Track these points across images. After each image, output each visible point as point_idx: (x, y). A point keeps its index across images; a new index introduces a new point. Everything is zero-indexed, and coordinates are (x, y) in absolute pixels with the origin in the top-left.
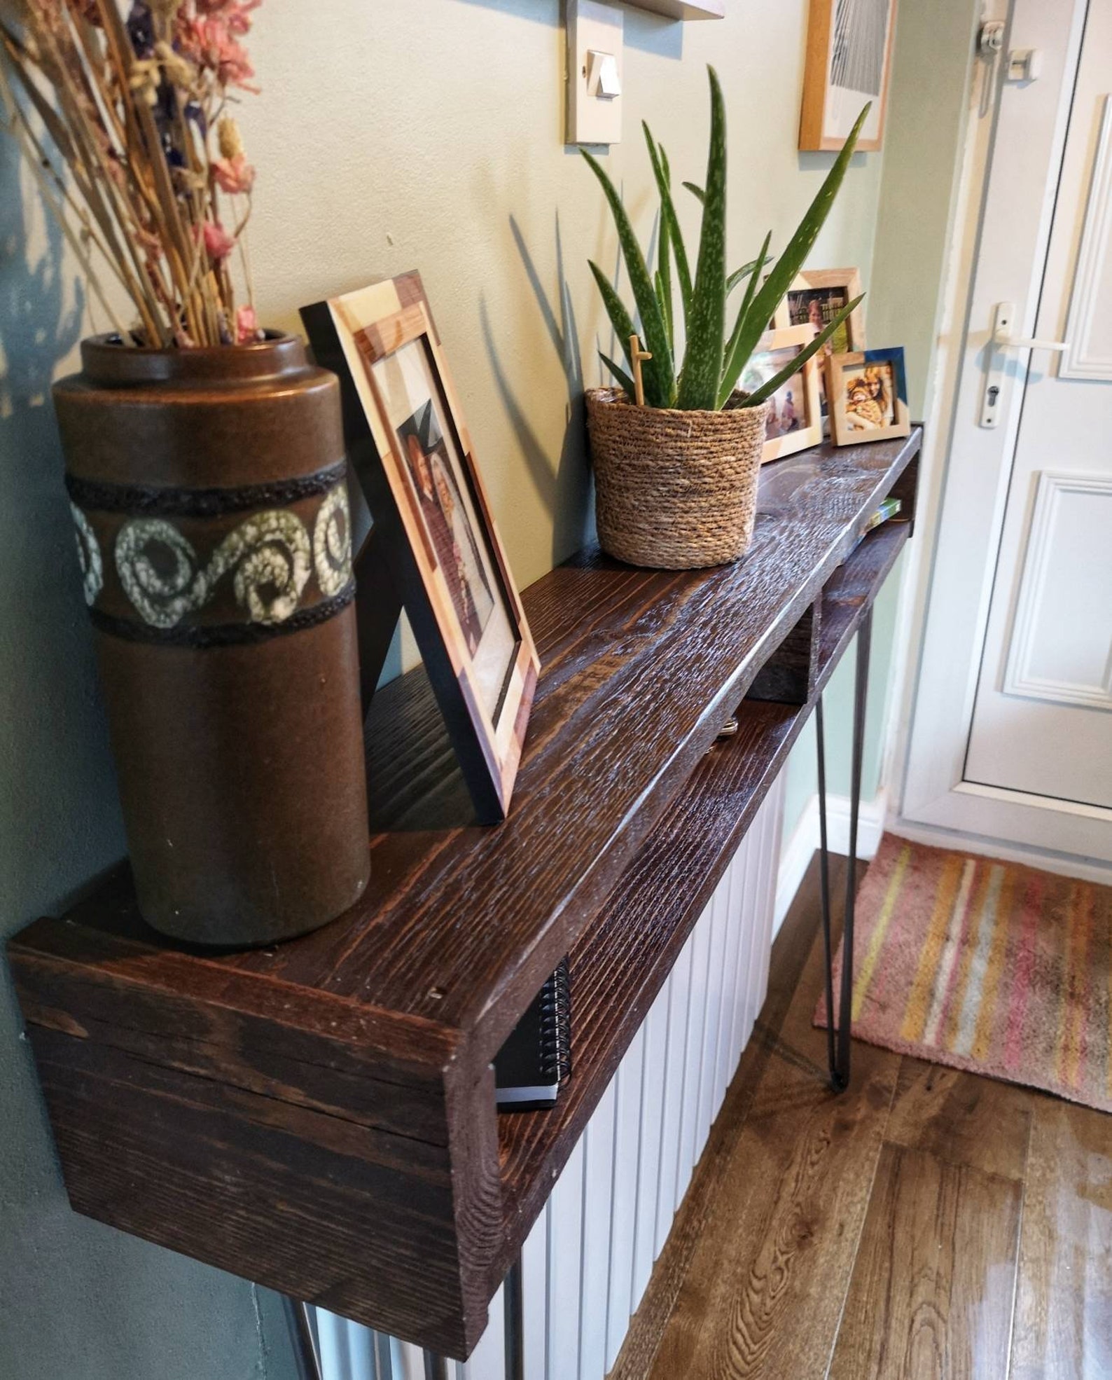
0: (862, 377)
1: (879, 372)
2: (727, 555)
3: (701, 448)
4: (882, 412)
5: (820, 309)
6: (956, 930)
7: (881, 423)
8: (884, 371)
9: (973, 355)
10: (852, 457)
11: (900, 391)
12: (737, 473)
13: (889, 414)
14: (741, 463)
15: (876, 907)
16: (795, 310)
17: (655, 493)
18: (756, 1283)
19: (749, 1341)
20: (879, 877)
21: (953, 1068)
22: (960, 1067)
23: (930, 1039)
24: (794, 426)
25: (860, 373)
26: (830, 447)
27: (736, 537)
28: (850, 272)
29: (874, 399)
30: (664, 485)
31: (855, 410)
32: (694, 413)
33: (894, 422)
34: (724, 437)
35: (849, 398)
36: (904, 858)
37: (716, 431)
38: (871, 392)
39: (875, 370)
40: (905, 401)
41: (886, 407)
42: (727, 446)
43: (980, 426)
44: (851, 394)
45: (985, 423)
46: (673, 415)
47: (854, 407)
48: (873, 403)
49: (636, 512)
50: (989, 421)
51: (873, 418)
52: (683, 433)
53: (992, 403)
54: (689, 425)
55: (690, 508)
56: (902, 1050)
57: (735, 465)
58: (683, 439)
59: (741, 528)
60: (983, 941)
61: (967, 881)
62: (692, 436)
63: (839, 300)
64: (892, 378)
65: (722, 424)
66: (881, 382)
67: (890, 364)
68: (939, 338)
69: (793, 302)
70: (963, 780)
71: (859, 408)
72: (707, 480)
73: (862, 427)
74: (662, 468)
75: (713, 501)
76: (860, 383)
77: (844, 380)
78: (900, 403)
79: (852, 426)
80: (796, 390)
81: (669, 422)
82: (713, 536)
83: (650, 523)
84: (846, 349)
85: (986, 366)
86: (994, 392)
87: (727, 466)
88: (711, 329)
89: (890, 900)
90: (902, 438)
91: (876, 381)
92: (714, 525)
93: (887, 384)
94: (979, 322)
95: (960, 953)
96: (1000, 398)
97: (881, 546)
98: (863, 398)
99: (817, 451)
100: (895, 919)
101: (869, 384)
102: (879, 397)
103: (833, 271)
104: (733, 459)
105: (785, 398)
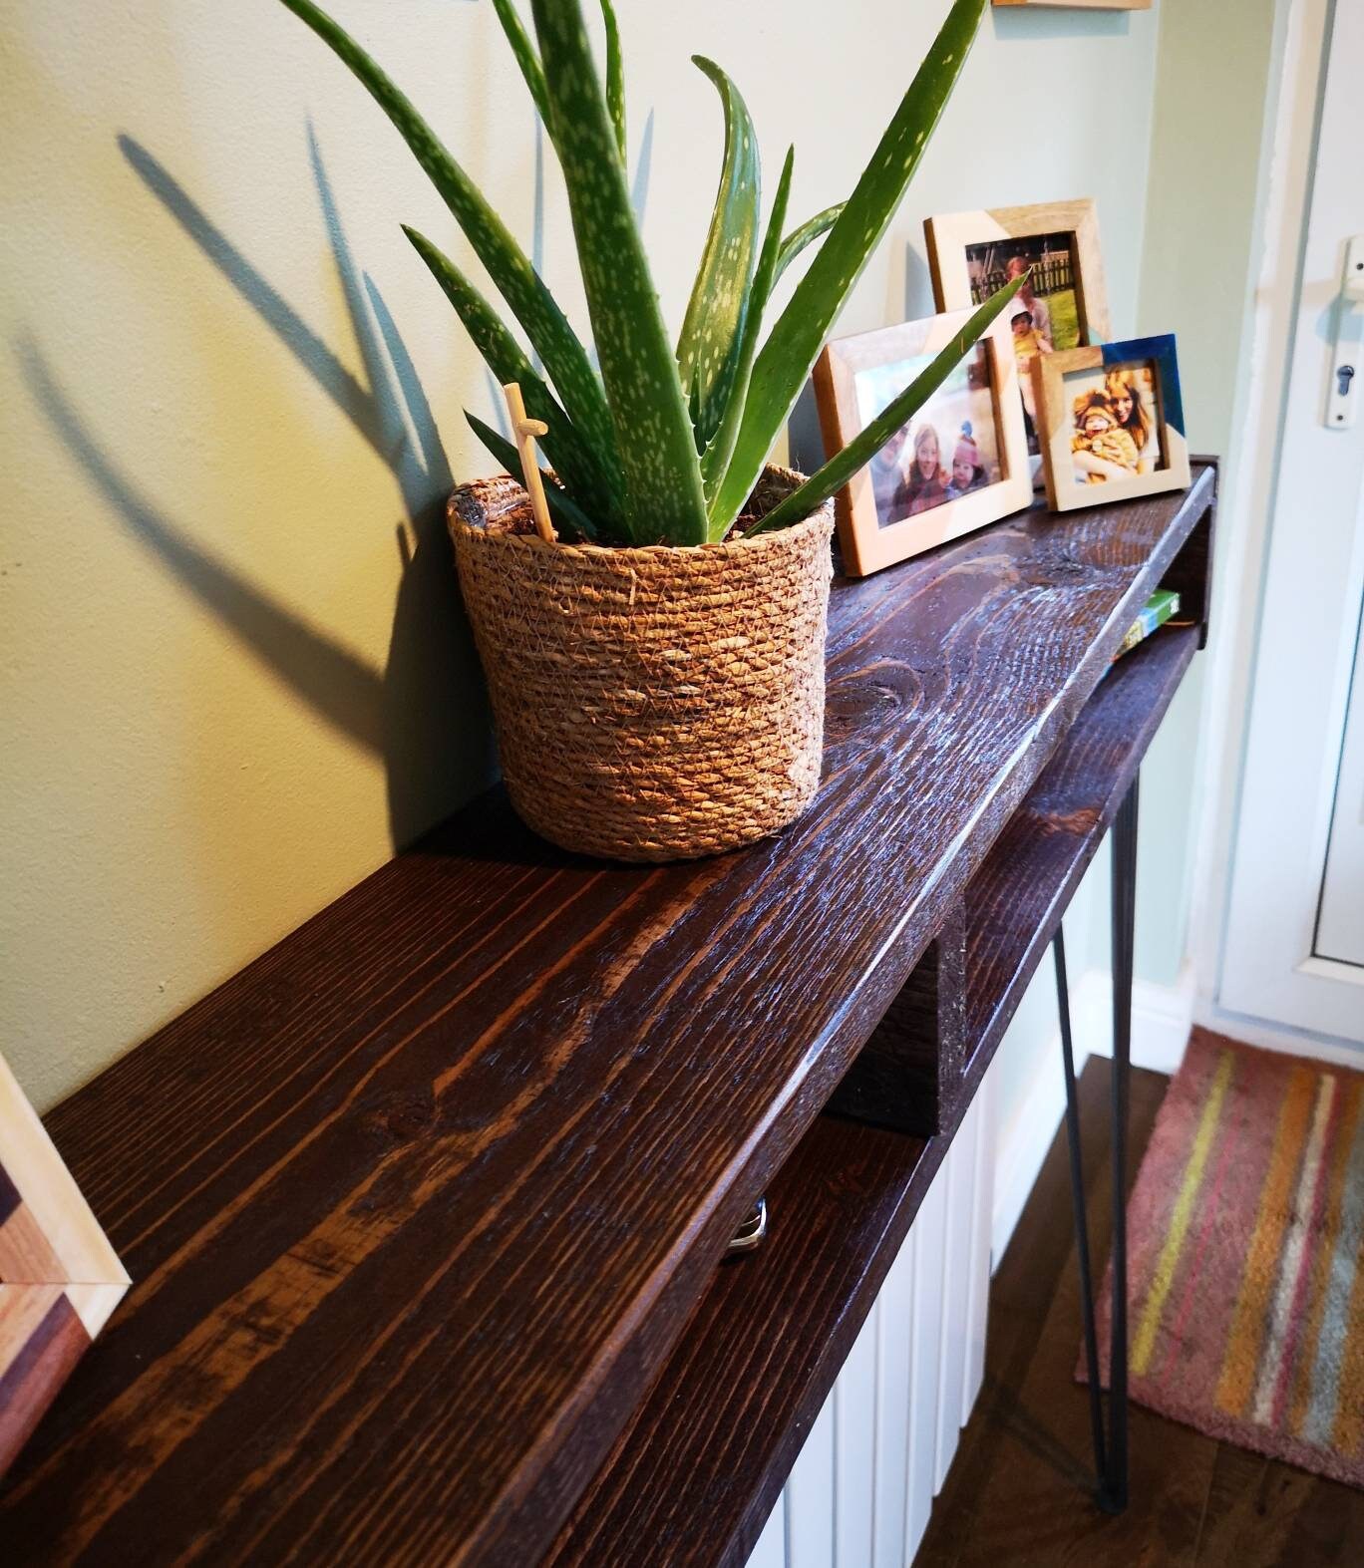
0: (1101, 390)
1: (1131, 378)
2: (753, 829)
3: (663, 626)
4: (1139, 448)
6: (1305, 1202)
7: (1137, 467)
8: (1139, 377)
9: (1313, 317)
10: (1082, 535)
11: (1171, 412)
12: (756, 669)
13: (1152, 450)
14: (767, 646)
15: (1181, 1160)
16: (981, 275)
17: (576, 717)
20: (1187, 1108)
21: (1302, 1471)
22: (1314, 1469)
23: (1263, 1412)
24: (980, 478)
25: (1097, 383)
26: (1044, 514)
27: (771, 793)
28: (1079, 206)
29: (1123, 426)
30: (592, 701)
31: (1090, 448)
32: (639, 552)
33: (1162, 464)
34: (714, 599)
35: (1077, 426)
36: (1225, 1071)
37: (693, 590)
38: (1117, 415)
39: (1125, 375)
40: (1180, 428)
41: (1146, 438)
42: (723, 617)
43: (1326, 426)
44: (1081, 419)
45: (1333, 421)
46: (593, 559)
47: (1086, 442)
48: (1122, 435)
49: (546, 750)
50: (1340, 418)
51: (1123, 460)
52: (620, 597)
53: (1344, 389)
54: (629, 579)
55: (655, 746)
56: (1217, 1433)
57: (749, 653)
58: (622, 609)
59: (783, 773)
60: (1350, 1224)
61: (1322, 1114)
62: (639, 602)
63: (1062, 256)
64: (1154, 388)
65: (706, 574)
66: (1135, 396)
67: (1150, 364)
69: (976, 263)
70: (1314, 954)
71: (1097, 443)
72: (685, 689)
73: (1102, 477)
74: (582, 667)
75: (705, 730)
76: (1096, 400)
77: (1067, 397)
78: (1170, 431)
79: (1084, 475)
80: (980, 416)
81: (587, 572)
82: (714, 798)
83: (575, 775)
84: (1076, 340)
85: (1333, 335)
86: (1347, 373)
87: (730, 657)
88: (643, 377)
89: (1202, 1147)
90: (1179, 493)
91: (1126, 394)
92: (714, 777)
93: (1147, 398)
94: (1321, 267)
95: (1312, 1245)
96: (1354, 383)
97: (1139, 684)
98: (1103, 425)
99: (1022, 523)
100: (1211, 1180)
101: (1115, 401)
102: (1133, 423)
103: (1049, 206)
104: (742, 641)
105: (960, 432)
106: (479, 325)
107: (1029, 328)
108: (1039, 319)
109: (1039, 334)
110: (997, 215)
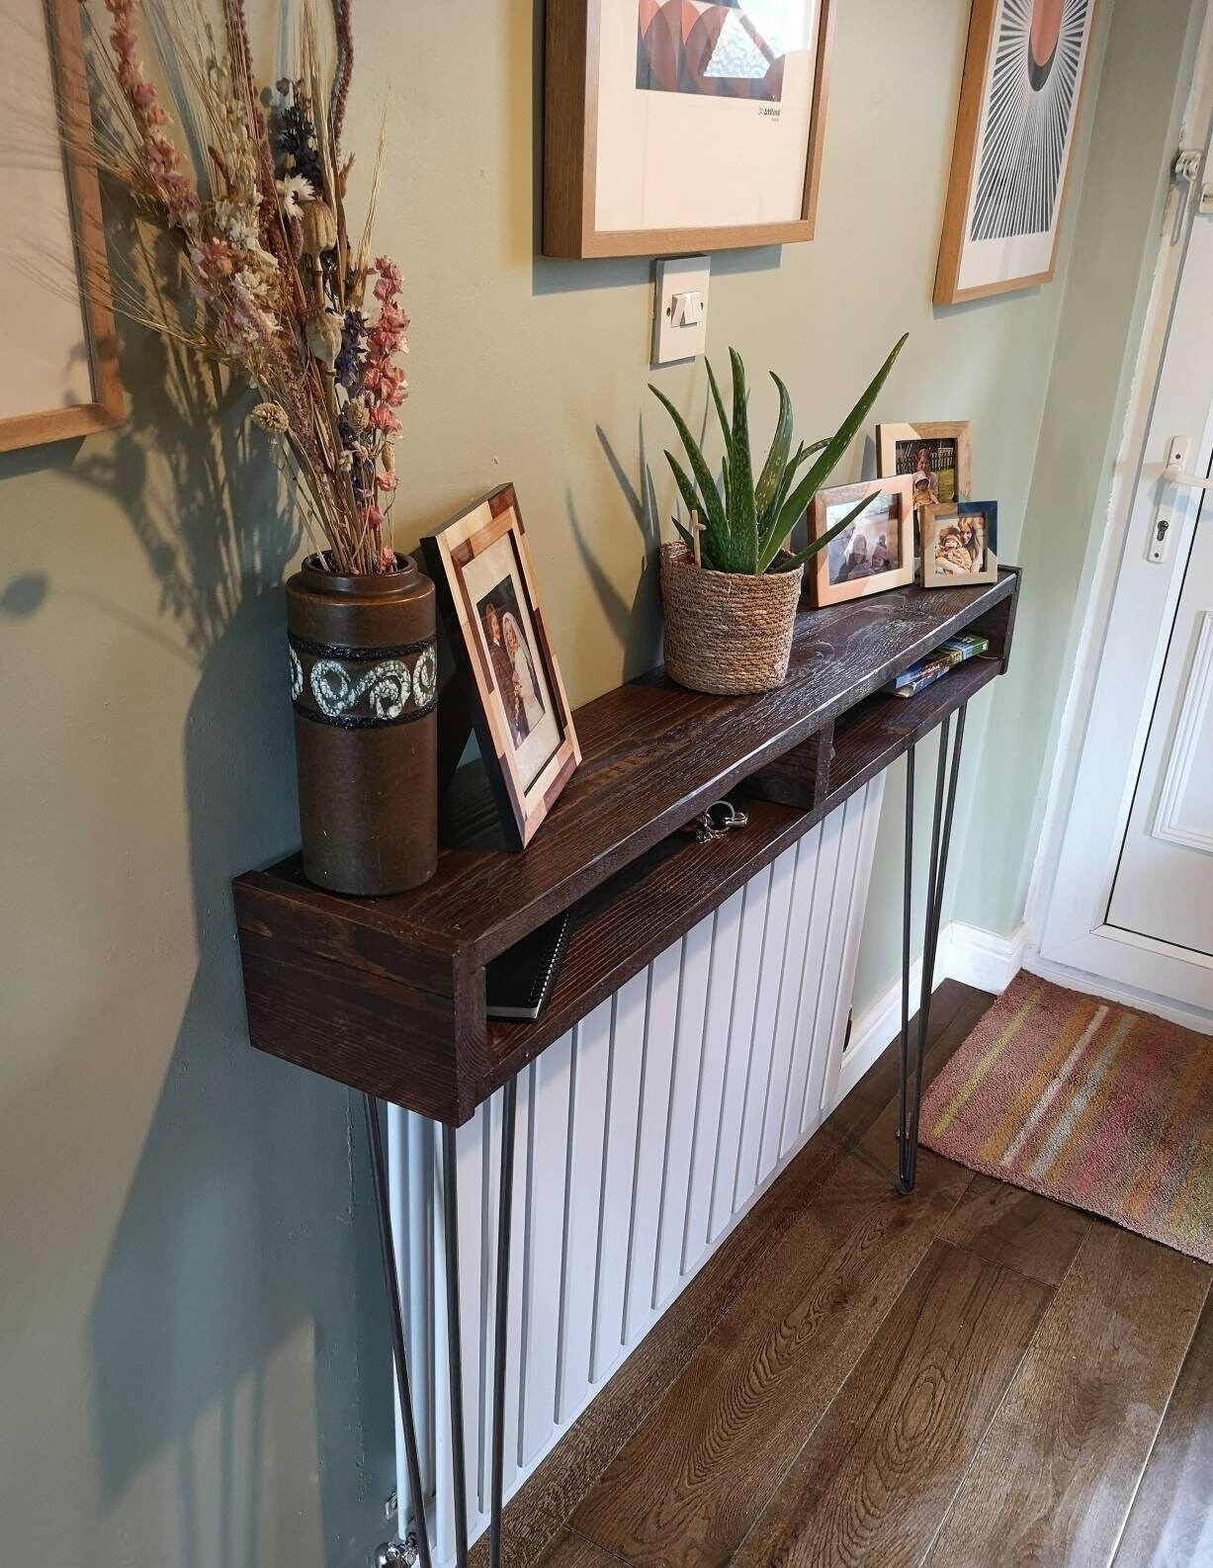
0: (956, 526)
1: (973, 521)
2: (759, 686)
3: (738, 603)
4: (972, 559)
5: (929, 457)
6: (1066, 1069)
7: (970, 569)
8: (977, 522)
9: (1146, 487)
10: (933, 599)
11: (992, 542)
12: (768, 623)
13: (979, 561)
14: (773, 616)
15: (991, 1040)
16: (903, 458)
17: (702, 634)
18: (785, 1330)
19: (768, 1371)
20: (1004, 1013)
21: (1022, 1189)
22: (1029, 1188)
23: (1007, 1161)
24: (887, 566)
25: (954, 522)
26: (917, 587)
27: (767, 673)
28: (963, 424)
29: (965, 546)
30: (708, 628)
31: (946, 556)
32: (733, 575)
33: (983, 569)
34: (757, 595)
35: (940, 544)
36: (1036, 997)
37: (750, 591)
38: (963, 540)
39: (969, 520)
40: (995, 553)
41: (977, 555)
42: (759, 602)
43: (1148, 560)
44: (943, 541)
45: (1152, 557)
46: (717, 576)
47: (945, 553)
48: (962, 550)
49: (688, 647)
50: (1157, 555)
51: (963, 564)
52: (724, 590)
53: (1161, 537)
54: (728, 584)
55: (729, 648)
56: (976, 1167)
57: (766, 617)
58: (724, 595)
59: (772, 666)
60: (1090, 1084)
61: (1093, 1026)
62: (731, 593)
63: (949, 450)
64: (984, 528)
65: (755, 586)
66: (973, 531)
67: (983, 516)
68: (1114, 465)
69: (902, 451)
70: (1105, 923)
71: (950, 554)
72: (742, 627)
73: (951, 572)
74: (707, 615)
75: (747, 644)
76: (952, 531)
77: (940, 526)
78: (989, 552)
79: (941, 570)
80: (891, 533)
81: (715, 581)
82: (747, 671)
83: (698, 656)
84: (952, 497)
85: (1157, 502)
86: (1163, 526)
87: (760, 617)
88: (745, 516)
89: (1008, 1035)
90: (991, 585)
91: (969, 530)
92: (747, 663)
93: (980, 532)
94: (1155, 454)
95: (1064, 1090)
96: (1168, 533)
98: (955, 545)
99: (906, 591)
100: (1007, 1052)
101: (962, 533)
102: (971, 545)
103: (944, 424)
104: (765, 612)
105: (878, 541)
106: (684, 486)
107: (927, 488)
108: (932, 483)
109: (931, 492)
110: (915, 426)
